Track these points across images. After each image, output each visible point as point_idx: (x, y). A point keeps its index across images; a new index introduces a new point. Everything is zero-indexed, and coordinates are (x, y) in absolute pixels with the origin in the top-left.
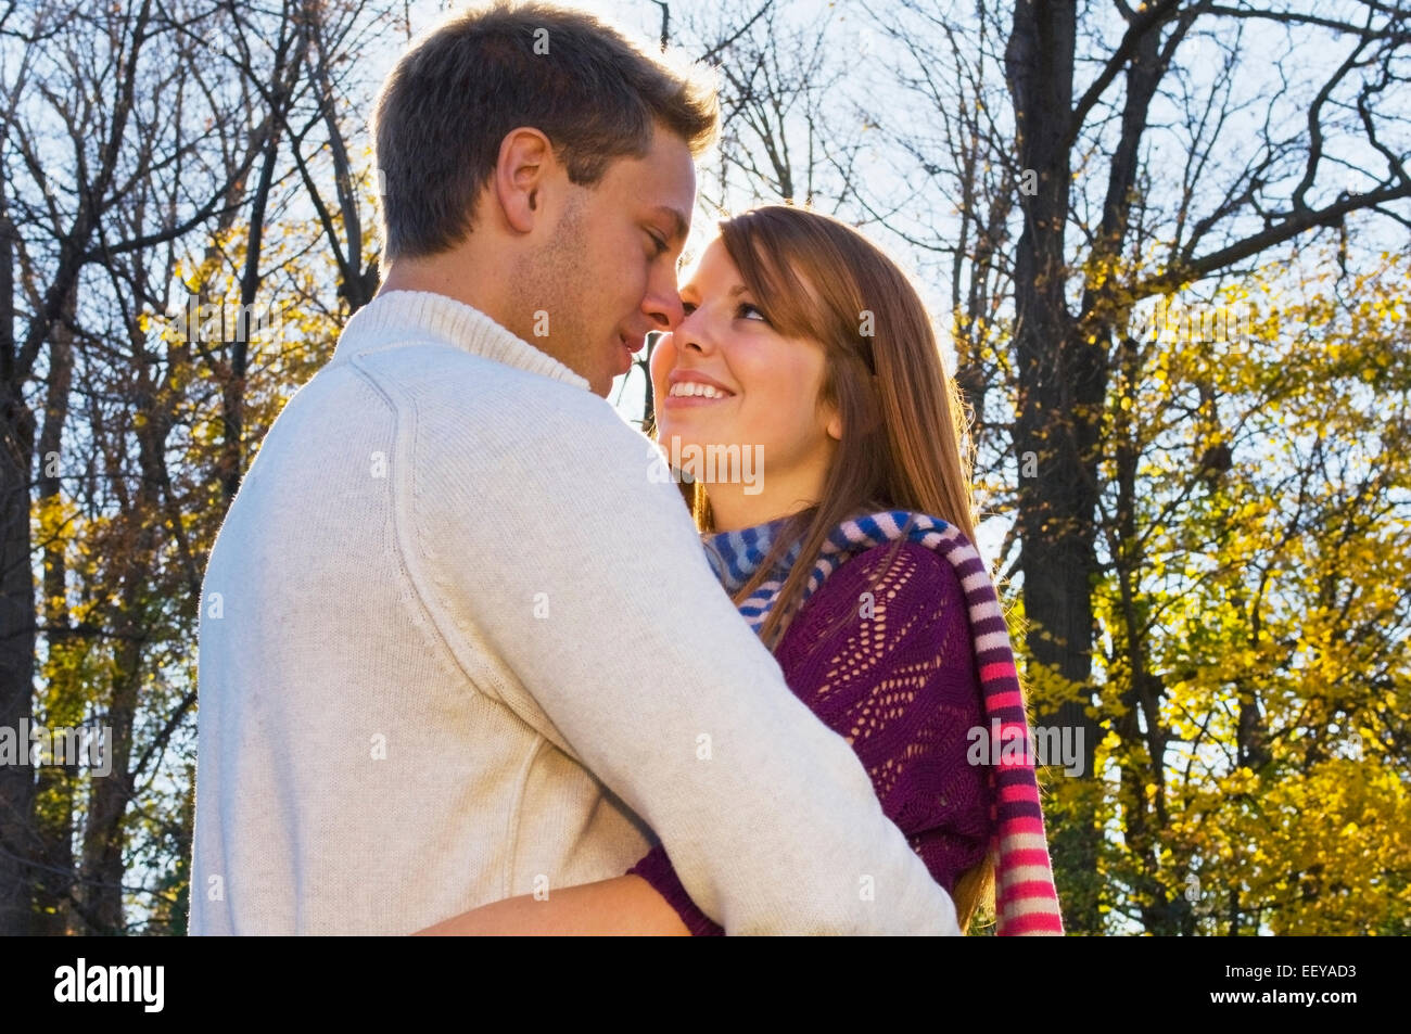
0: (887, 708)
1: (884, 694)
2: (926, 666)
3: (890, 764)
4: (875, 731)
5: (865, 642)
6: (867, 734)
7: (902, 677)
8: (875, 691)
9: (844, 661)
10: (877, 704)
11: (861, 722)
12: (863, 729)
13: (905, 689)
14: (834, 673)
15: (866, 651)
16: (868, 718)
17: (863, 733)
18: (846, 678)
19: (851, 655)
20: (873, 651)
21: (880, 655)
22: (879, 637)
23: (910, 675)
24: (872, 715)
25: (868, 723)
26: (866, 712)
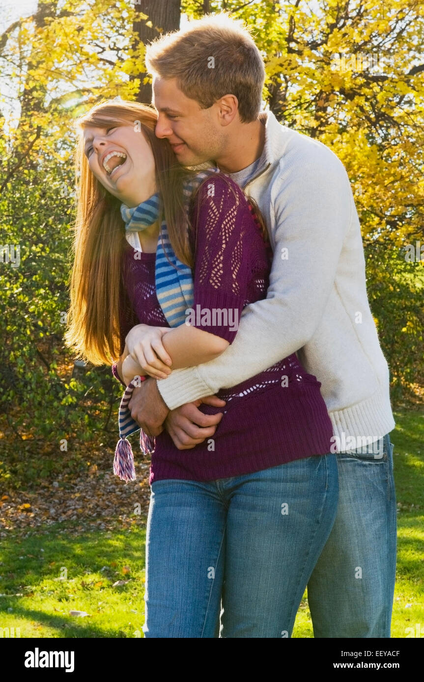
0: (229, 228)
1: (225, 225)
2: (234, 207)
3: (238, 243)
4: (229, 237)
5: (212, 215)
6: (228, 239)
7: (229, 216)
8: (223, 226)
9: (209, 225)
10: (225, 229)
11: (224, 237)
12: (225, 239)
13: (231, 219)
14: (208, 230)
15: (214, 217)
16: (225, 235)
17: (226, 240)
18: (212, 229)
19: (210, 221)
20: (216, 216)
21: (218, 216)
22: (215, 211)
23: (231, 214)
24: (226, 233)
25: (226, 236)
26: (223, 234)
